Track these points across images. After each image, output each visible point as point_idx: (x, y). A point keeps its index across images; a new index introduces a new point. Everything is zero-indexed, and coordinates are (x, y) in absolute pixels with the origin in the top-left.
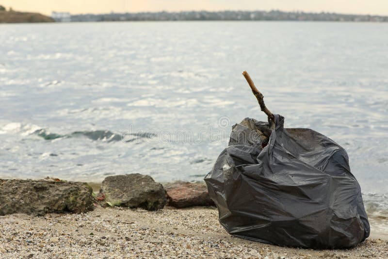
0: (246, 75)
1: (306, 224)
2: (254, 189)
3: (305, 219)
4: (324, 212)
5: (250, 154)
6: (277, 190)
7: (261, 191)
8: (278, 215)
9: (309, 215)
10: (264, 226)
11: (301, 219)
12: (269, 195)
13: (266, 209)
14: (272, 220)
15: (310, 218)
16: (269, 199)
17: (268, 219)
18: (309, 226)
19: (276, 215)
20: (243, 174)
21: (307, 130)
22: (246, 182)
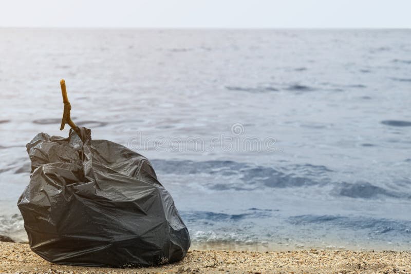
0: (63, 86)
1: (148, 241)
2: (90, 209)
3: (146, 236)
4: (162, 225)
5: (72, 171)
6: (114, 208)
7: (98, 211)
8: (120, 235)
9: (150, 231)
10: (103, 248)
11: (143, 236)
12: (107, 214)
13: (105, 230)
14: (113, 241)
15: (150, 234)
16: (108, 218)
17: (108, 240)
18: (152, 242)
19: (117, 235)
20: (76, 194)
21: (103, 141)
22: (80, 202)
